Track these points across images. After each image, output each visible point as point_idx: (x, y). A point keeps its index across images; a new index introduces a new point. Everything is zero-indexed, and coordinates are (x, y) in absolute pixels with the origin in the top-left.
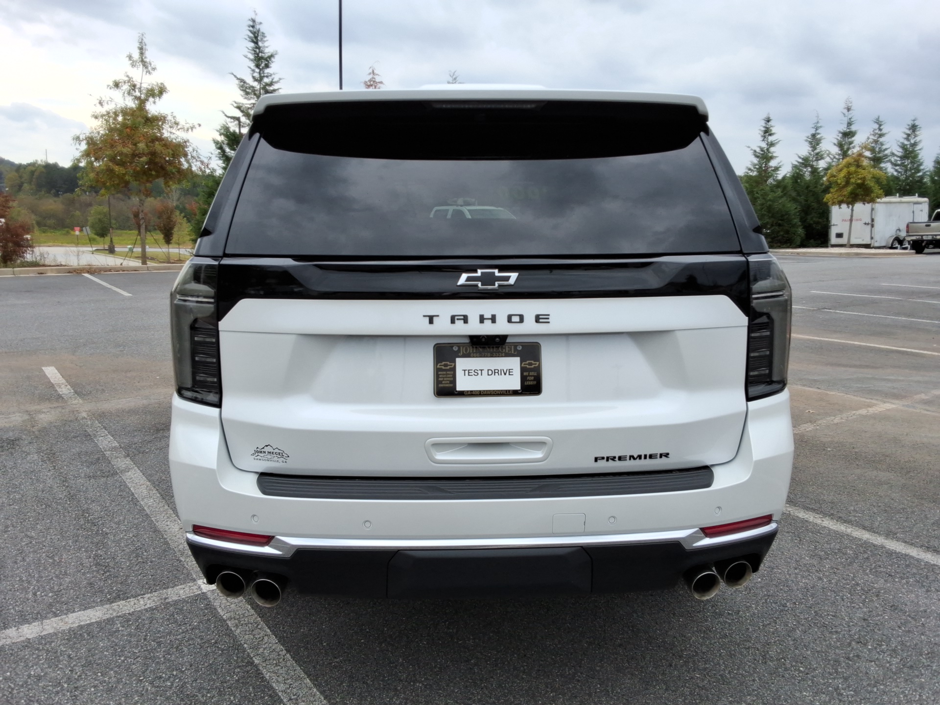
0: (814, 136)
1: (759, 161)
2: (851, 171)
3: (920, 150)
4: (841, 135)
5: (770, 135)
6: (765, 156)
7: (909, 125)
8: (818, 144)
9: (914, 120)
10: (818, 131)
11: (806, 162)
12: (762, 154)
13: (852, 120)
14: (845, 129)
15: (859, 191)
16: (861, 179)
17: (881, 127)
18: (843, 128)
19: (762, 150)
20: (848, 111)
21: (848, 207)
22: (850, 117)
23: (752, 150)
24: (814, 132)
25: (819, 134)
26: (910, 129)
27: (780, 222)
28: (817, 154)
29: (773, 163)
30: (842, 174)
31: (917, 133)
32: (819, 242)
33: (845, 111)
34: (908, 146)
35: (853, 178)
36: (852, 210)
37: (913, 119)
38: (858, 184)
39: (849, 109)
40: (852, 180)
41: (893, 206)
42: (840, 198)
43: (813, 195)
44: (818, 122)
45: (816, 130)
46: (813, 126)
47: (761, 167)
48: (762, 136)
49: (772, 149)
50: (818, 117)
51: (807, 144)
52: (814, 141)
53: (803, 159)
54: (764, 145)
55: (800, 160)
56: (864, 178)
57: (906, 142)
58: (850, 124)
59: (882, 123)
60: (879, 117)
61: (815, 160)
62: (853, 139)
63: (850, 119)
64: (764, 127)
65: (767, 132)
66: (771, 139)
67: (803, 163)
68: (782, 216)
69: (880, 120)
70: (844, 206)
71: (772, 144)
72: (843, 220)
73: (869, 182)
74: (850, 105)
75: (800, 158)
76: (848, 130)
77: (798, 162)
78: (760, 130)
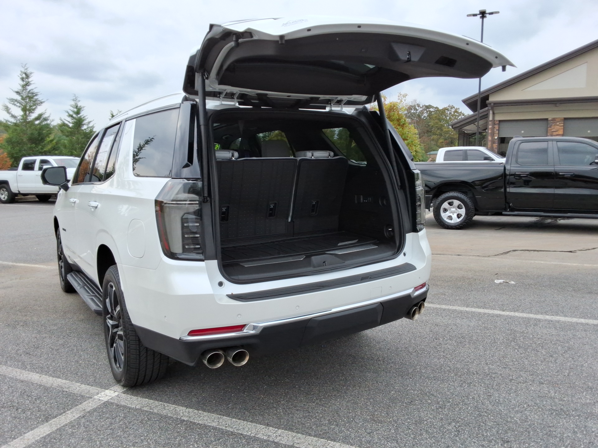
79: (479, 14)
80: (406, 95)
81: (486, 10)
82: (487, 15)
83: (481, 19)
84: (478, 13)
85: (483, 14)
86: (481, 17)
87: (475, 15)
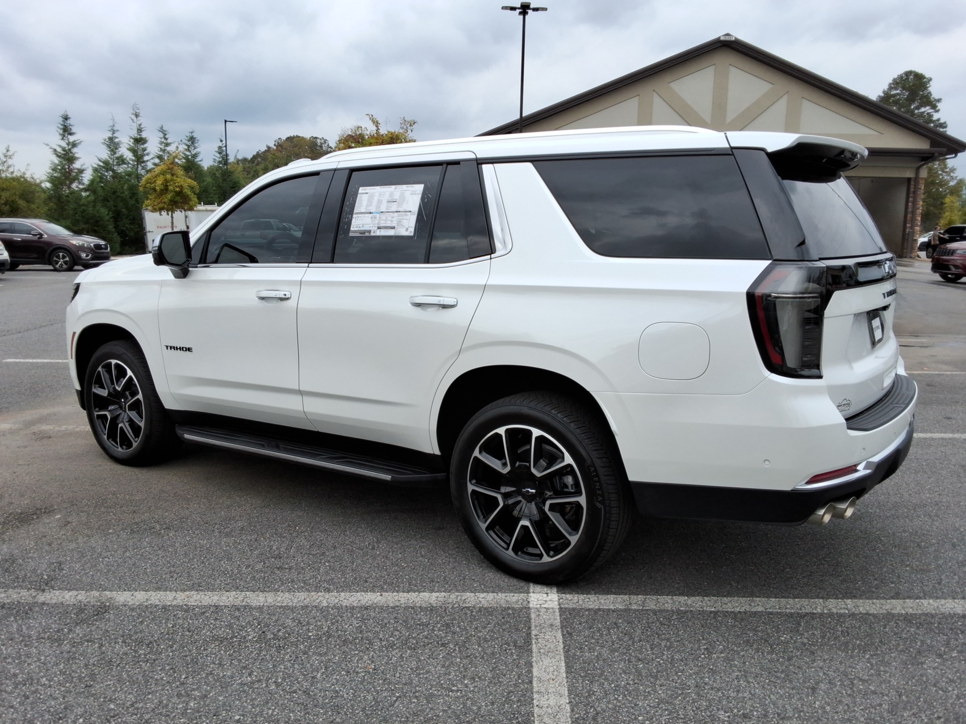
0: (111, 139)
1: (60, 162)
2: (168, 179)
3: (200, 161)
4: (132, 140)
5: (71, 134)
6: (67, 157)
7: (187, 137)
8: (116, 149)
9: (192, 133)
10: (115, 135)
11: (107, 166)
12: (65, 155)
13: (142, 126)
14: (136, 135)
15: (178, 199)
16: (178, 187)
17: (167, 137)
18: (134, 134)
19: (64, 150)
20: (137, 117)
21: (168, 214)
22: (139, 123)
23: (51, 148)
24: (111, 136)
25: (116, 138)
26: (189, 141)
27: (96, 228)
28: (118, 158)
29: (77, 165)
30: (159, 182)
31: (196, 145)
32: (134, 249)
33: (134, 117)
34: (190, 157)
35: (171, 185)
36: (172, 217)
37: (191, 131)
38: (176, 192)
39: (137, 116)
40: (171, 188)
41: (201, 213)
42: (161, 205)
43: (121, 201)
44: (114, 126)
45: (113, 133)
46: (110, 129)
47: (63, 168)
48: (60, 134)
49: (74, 150)
50: (113, 120)
51: (105, 147)
52: (112, 144)
53: (103, 162)
54: (64, 144)
55: (101, 164)
56: (182, 186)
57: (188, 153)
58: (140, 130)
59: (166, 133)
60: (162, 126)
61: (116, 165)
62: (145, 145)
63: (140, 125)
64: (62, 125)
65: (66, 130)
66: (72, 139)
67: (103, 167)
68: (97, 221)
69: (164, 129)
70: (164, 213)
71: (74, 145)
72: (158, 227)
73: (186, 190)
74: (138, 111)
75: (100, 161)
76: (139, 137)
77: (98, 165)
78: (58, 127)
79: (519, 8)
80: (414, 123)
81: (530, 3)
82: (530, 12)
83: (522, 17)
84: (519, 6)
85: (525, 9)
86: (520, 13)
87: (513, 9)
